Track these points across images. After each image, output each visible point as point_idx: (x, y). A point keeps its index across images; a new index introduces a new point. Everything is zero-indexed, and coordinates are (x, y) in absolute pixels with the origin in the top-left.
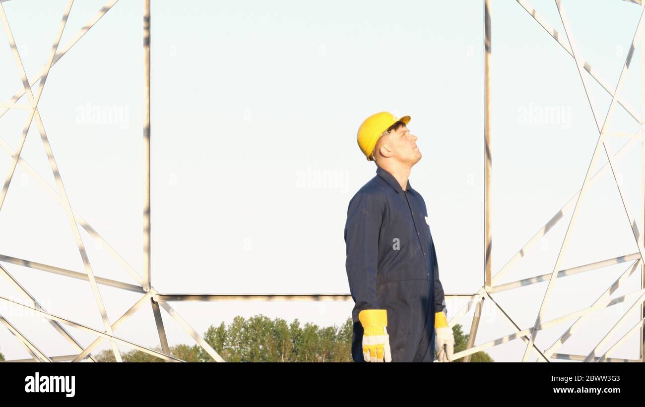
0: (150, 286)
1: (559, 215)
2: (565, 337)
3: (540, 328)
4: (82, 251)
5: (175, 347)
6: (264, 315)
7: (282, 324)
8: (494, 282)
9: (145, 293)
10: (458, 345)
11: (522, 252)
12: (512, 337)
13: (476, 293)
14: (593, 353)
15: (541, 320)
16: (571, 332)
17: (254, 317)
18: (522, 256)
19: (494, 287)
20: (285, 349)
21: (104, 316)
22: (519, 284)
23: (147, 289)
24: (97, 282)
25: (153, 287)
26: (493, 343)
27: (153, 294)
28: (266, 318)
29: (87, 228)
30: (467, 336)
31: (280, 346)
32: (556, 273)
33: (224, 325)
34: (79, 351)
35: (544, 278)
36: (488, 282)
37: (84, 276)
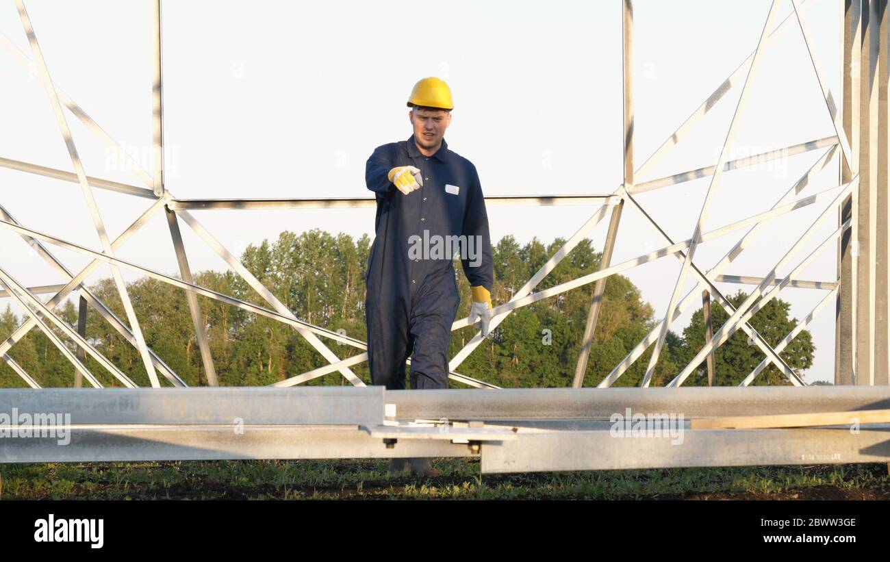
0: (164, 190)
1: (726, 86)
2: (735, 252)
3: (700, 241)
4: (69, 142)
5: (199, 274)
6: (322, 229)
7: (346, 242)
8: (637, 178)
9: (157, 198)
10: (587, 267)
11: (674, 137)
12: (662, 253)
13: (612, 194)
14: (773, 273)
15: (701, 229)
16: (742, 246)
17: (308, 233)
18: (676, 142)
19: (637, 185)
20: (350, 275)
21: (101, 231)
22: (671, 181)
23: (159, 193)
24: (90, 185)
25: (167, 191)
26: (635, 262)
27: (167, 199)
28: (324, 233)
29: (75, 110)
30: (600, 255)
31: (343, 271)
32: (722, 166)
33: (266, 243)
34: (67, 280)
35: (705, 172)
36: (628, 178)
37: (72, 177)
